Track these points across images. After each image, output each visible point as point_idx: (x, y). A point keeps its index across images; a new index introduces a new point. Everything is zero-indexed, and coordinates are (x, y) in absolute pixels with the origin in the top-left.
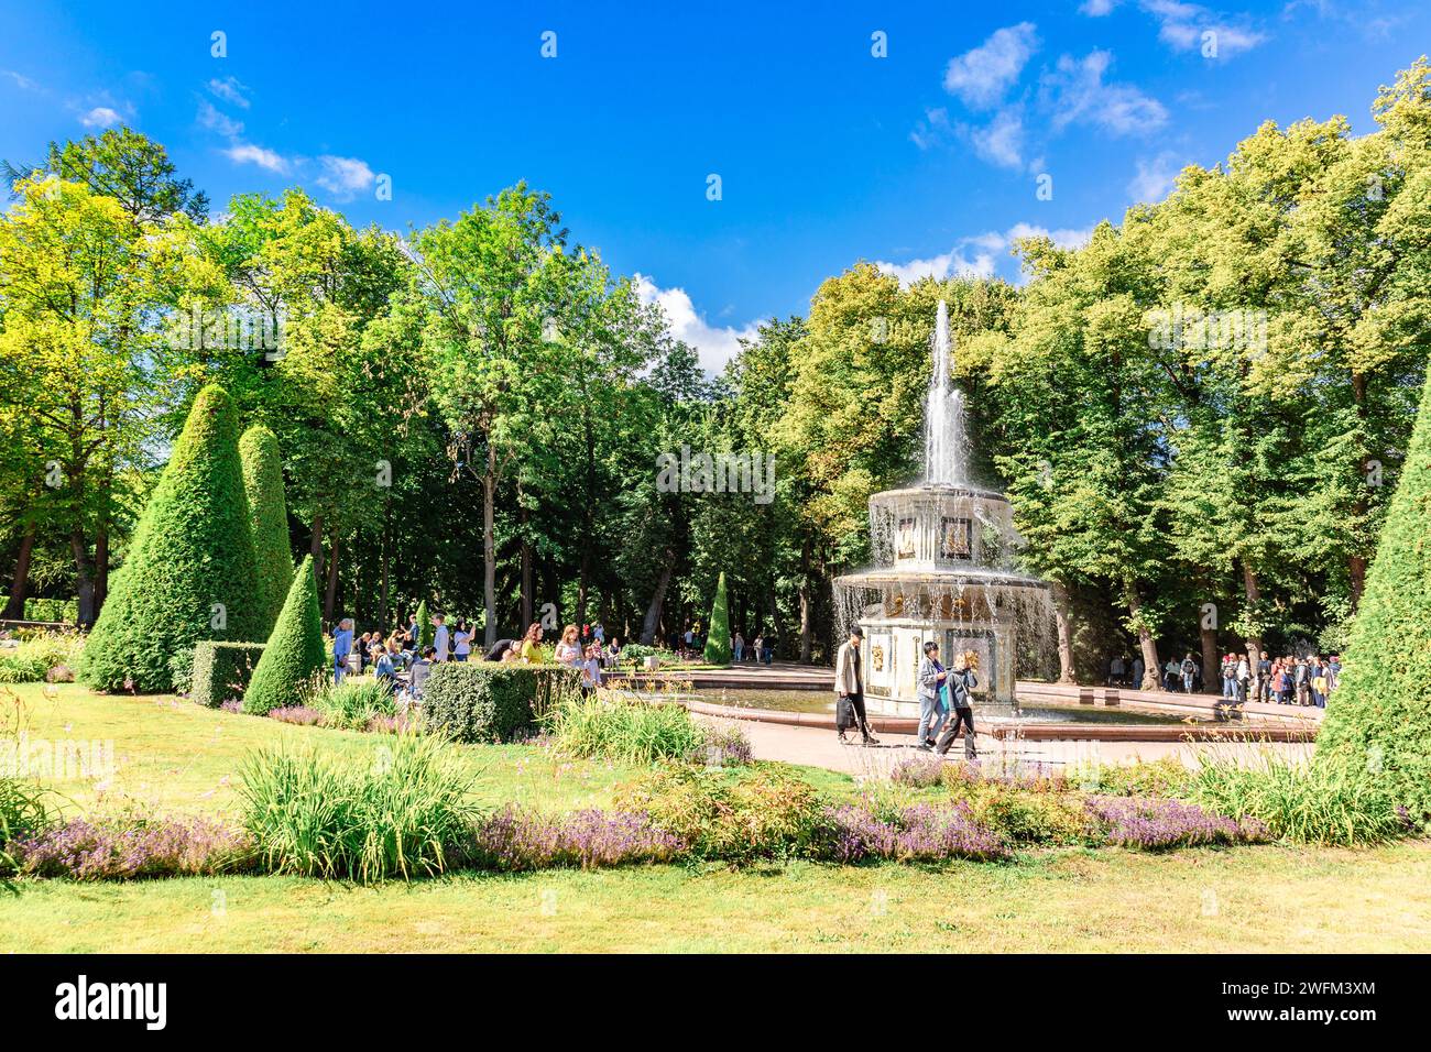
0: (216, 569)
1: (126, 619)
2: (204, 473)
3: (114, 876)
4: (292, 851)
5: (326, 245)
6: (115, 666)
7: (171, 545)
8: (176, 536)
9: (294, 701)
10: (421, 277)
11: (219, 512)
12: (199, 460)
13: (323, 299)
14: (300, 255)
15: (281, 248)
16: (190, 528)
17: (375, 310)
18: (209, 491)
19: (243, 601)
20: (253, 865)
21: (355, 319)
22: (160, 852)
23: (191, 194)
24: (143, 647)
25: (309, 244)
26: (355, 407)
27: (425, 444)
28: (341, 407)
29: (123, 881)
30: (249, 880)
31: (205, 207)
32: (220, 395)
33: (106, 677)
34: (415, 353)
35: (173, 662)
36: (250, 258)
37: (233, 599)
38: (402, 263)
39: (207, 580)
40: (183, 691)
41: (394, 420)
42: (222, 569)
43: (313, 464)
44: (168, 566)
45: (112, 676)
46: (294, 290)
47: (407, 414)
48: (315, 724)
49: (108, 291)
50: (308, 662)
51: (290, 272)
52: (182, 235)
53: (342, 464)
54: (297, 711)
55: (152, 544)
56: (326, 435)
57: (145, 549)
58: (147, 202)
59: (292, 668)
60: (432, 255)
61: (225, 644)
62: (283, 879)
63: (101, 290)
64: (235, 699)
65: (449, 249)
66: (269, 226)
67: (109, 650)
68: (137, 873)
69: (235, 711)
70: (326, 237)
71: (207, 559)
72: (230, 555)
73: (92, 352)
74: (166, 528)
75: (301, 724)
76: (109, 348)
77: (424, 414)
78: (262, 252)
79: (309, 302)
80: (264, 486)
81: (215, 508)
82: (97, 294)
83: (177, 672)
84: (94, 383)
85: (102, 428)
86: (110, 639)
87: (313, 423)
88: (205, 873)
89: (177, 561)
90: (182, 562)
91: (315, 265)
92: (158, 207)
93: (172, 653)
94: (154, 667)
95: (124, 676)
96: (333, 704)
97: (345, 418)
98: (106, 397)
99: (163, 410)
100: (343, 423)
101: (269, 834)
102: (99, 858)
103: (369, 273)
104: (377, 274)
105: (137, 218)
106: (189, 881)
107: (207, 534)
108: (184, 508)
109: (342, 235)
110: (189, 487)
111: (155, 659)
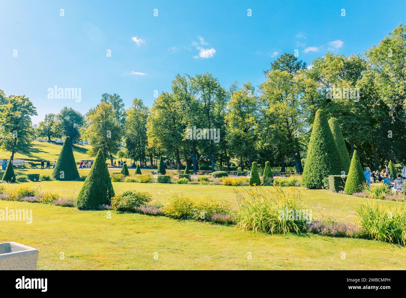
0: (329, 156)
1: (310, 171)
2: (321, 132)
3: (330, 235)
4: (378, 234)
5: (339, 65)
6: (309, 182)
7: (317, 151)
8: (318, 149)
9: (359, 191)
10: (370, 64)
11: (327, 141)
12: (319, 129)
13: (341, 80)
14: (333, 70)
15: (327, 69)
16: (321, 147)
17: (357, 78)
18: (323, 137)
19: (338, 164)
20: (367, 236)
21: (352, 82)
22: (340, 230)
23: (302, 64)
24: (315, 177)
25: (334, 66)
26: (356, 107)
27: (380, 113)
28: (352, 108)
29: (333, 237)
30: (367, 241)
31: (306, 65)
32: (321, 112)
33: (308, 185)
34: (372, 87)
35: (323, 181)
36: (320, 75)
37: (335, 164)
38: (363, 62)
39: (327, 159)
40: (327, 188)
41: (369, 108)
42: (331, 156)
43: (347, 125)
44: (317, 157)
45: (309, 185)
46: (333, 80)
47: (373, 106)
48: (367, 197)
49: (288, 93)
50: (361, 180)
51: (331, 75)
52: (302, 74)
53: (356, 124)
54: (360, 193)
55: (312, 152)
56: (349, 117)
57: (311, 153)
58: (293, 69)
59: (356, 182)
60: (373, 57)
61: (336, 176)
62: (377, 242)
63: (287, 93)
64: (342, 191)
65: (378, 53)
66: (323, 65)
67: (307, 178)
68: (336, 235)
69: (342, 193)
70: (339, 63)
71: (326, 154)
72: (332, 152)
73: (288, 108)
74: (315, 147)
75: (362, 197)
76: (291, 106)
77: (379, 104)
78: (322, 72)
79: (338, 81)
80: (337, 133)
81: (326, 141)
82: (286, 94)
83: (325, 183)
84: (290, 115)
85: (293, 125)
86: (307, 176)
87: (345, 114)
88: (354, 237)
89: (319, 155)
90: (320, 155)
91: (337, 71)
92: (295, 70)
93: (322, 179)
94: (319, 182)
95: (312, 184)
96: (371, 192)
97: (354, 111)
98: (293, 118)
99: (306, 119)
100: (354, 112)
101: (369, 228)
102: (325, 230)
103: (353, 69)
104: (356, 68)
105: (291, 74)
106: (350, 239)
107: (325, 148)
108: (318, 142)
109: (343, 60)
110: (318, 136)
111: (319, 180)
